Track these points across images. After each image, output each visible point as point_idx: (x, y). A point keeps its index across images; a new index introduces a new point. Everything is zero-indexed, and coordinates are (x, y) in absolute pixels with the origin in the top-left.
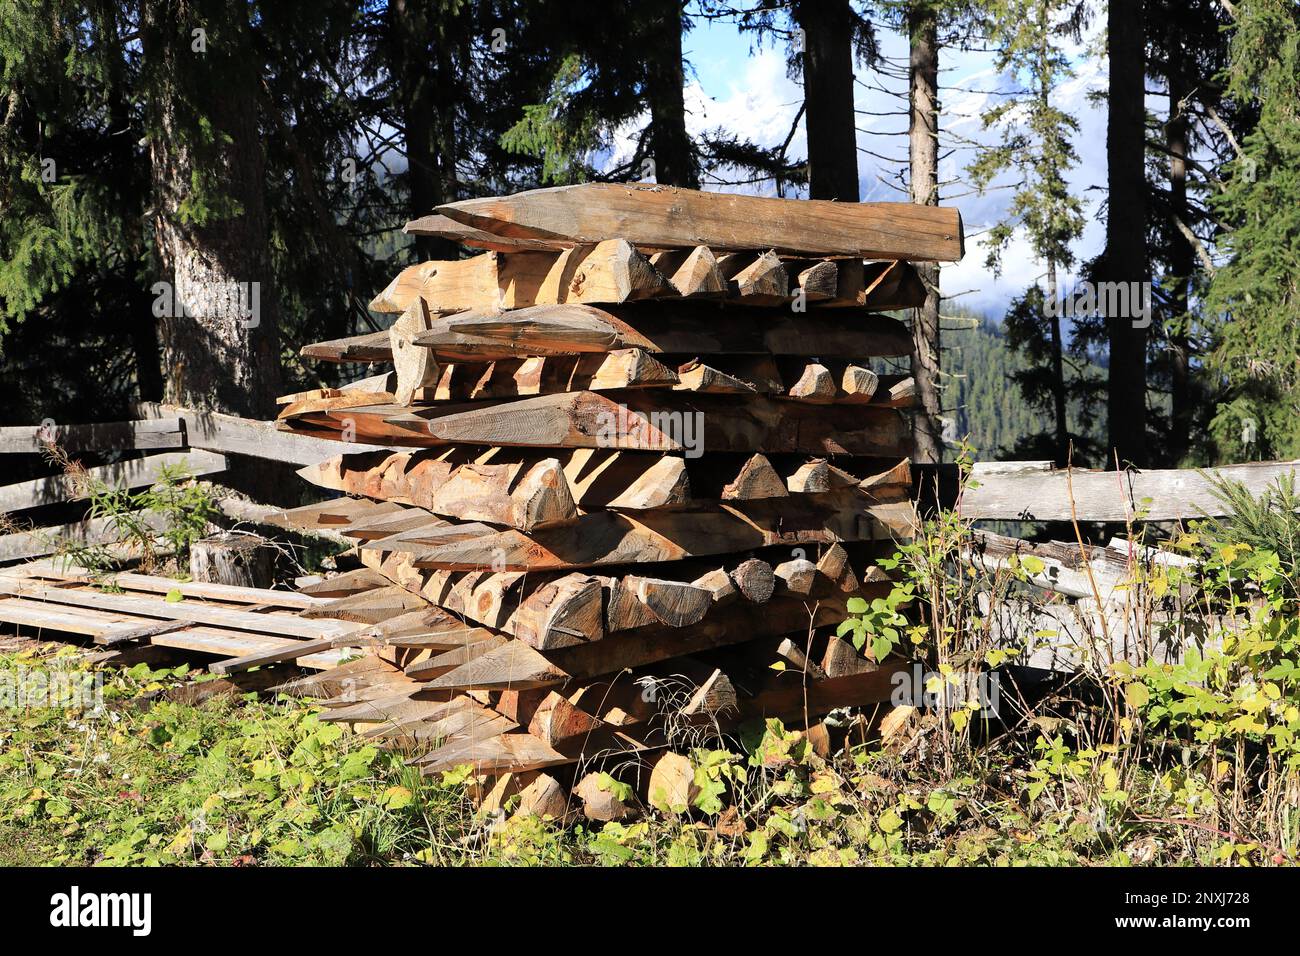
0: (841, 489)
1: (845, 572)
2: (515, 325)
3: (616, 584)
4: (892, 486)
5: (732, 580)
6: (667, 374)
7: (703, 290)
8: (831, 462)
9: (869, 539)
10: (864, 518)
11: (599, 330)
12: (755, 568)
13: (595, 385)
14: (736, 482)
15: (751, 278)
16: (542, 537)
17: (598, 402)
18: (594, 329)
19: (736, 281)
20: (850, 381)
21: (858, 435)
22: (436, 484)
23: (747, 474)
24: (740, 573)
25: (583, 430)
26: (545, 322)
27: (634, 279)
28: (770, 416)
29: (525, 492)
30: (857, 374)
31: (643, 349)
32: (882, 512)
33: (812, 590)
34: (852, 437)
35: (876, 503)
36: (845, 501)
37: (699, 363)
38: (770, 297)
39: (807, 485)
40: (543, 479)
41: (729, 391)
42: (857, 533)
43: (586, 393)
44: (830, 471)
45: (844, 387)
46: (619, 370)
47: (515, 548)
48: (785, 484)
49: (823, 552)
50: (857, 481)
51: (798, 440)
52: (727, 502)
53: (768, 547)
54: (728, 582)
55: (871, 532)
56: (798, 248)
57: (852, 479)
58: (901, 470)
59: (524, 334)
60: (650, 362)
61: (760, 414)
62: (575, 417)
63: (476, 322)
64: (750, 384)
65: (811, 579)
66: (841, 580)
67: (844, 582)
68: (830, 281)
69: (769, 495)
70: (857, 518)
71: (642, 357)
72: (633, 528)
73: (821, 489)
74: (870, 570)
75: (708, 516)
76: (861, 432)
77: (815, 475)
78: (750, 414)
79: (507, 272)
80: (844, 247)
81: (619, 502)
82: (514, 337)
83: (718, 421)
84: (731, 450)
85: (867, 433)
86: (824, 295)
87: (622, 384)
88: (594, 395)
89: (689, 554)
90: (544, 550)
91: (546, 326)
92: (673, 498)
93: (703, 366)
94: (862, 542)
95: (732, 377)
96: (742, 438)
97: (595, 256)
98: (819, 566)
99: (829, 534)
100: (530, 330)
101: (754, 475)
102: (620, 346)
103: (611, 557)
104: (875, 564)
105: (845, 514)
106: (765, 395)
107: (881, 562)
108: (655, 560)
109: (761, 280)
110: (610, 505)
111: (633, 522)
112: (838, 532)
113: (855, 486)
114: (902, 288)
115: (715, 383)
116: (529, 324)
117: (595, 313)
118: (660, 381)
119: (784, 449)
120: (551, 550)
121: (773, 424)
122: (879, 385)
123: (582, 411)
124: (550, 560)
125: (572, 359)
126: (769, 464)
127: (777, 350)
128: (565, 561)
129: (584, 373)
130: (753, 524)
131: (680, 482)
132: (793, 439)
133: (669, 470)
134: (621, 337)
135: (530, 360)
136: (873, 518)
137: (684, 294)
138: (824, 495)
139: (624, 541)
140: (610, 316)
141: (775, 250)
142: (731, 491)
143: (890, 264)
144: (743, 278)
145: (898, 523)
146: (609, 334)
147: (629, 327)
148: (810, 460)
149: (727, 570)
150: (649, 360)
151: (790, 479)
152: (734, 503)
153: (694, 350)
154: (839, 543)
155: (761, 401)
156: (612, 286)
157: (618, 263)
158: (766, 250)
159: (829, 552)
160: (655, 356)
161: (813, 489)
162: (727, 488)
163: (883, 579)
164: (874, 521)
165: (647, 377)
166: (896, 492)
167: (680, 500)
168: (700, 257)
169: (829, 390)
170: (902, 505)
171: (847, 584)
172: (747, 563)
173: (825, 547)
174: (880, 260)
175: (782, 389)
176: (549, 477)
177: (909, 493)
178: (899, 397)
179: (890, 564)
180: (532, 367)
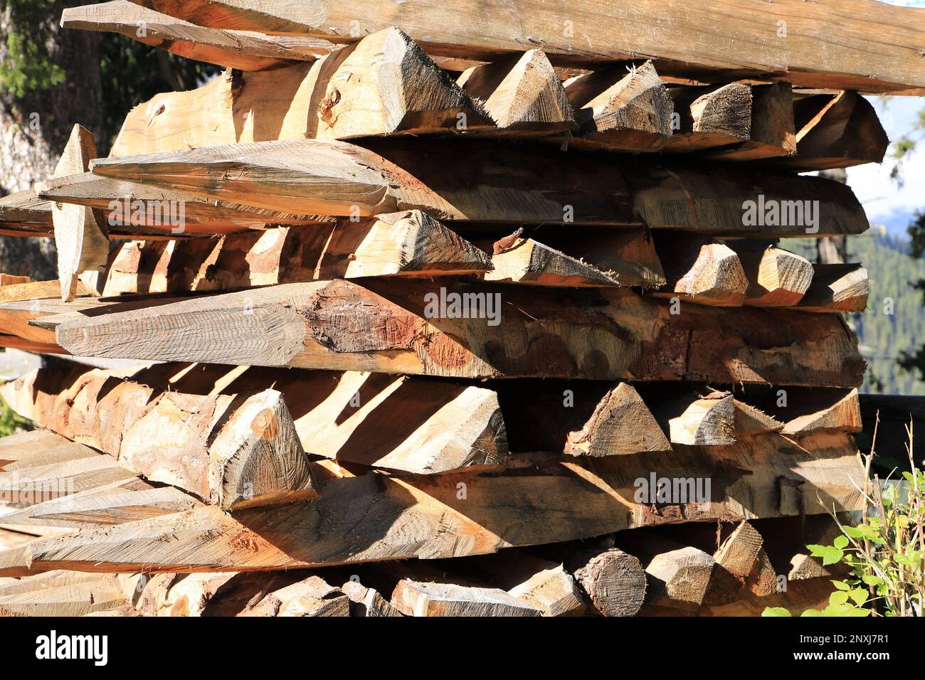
0: (754, 436)
1: (758, 566)
2: (212, 167)
3: (375, 601)
4: (832, 431)
5: (578, 585)
6: (469, 254)
7: (532, 118)
8: (739, 396)
9: (796, 513)
10: (789, 482)
11: (357, 180)
12: (614, 563)
13: (354, 270)
14: (587, 428)
15: (613, 103)
16: (259, 517)
17: (357, 297)
18: (350, 178)
19: (590, 110)
20: (770, 274)
21: (781, 354)
22: (128, 421)
23: (605, 415)
24: (590, 574)
25: (330, 344)
26: (264, 164)
27: (411, 94)
28: (643, 325)
29: (225, 446)
30: (781, 261)
31: (431, 213)
32: (816, 472)
33: (706, 596)
34: (771, 357)
35: (807, 457)
36: (760, 455)
37: (525, 236)
38: (644, 134)
39: (700, 434)
40: (254, 426)
41: (575, 283)
42: (778, 506)
43: (339, 284)
44: (737, 410)
45: (761, 280)
46: (390, 245)
47: (209, 536)
48: (666, 430)
49: (725, 536)
50: (778, 424)
51: (687, 360)
52: (571, 458)
53: (638, 529)
54: (568, 588)
55: (799, 503)
56: (688, 59)
57: (770, 422)
58: (846, 410)
59: (227, 184)
60: (440, 235)
61: (624, 319)
62: (314, 320)
63: (139, 161)
64: (610, 273)
65: (705, 580)
66: (753, 578)
67: (757, 581)
68: (741, 113)
69: (640, 448)
70: (778, 481)
71: (427, 223)
72: (413, 502)
73: (723, 440)
74: (798, 560)
75: (540, 481)
76: (785, 350)
77: (714, 418)
78: (611, 319)
79: (244, 99)
80: (763, 61)
81: (391, 461)
82: (210, 188)
83: (558, 331)
84: (580, 376)
85: (793, 351)
86: (730, 136)
87: (392, 268)
88: (352, 286)
89: (506, 545)
90: (260, 540)
91: (266, 170)
92: (477, 455)
93: (531, 242)
94: (787, 518)
95: (580, 261)
96: (597, 358)
97: (356, 60)
98: (718, 557)
99: (735, 508)
100: (235, 176)
101: (614, 419)
102: (394, 207)
103: (375, 552)
104: (808, 552)
105: (761, 477)
106: (636, 290)
107: (816, 550)
108: (449, 555)
109: (629, 107)
110: (378, 464)
111: (415, 492)
112: (751, 505)
113: (777, 432)
114: (850, 132)
115: (549, 270)
116: (235, 166)
117: (354, 153)
118: (457, 265)
119: (667, 375)
120: (274, 541)
121: (648, 337)
122: (815, 279)
123: (327, 311)
124: (271, 557)
125: (324, 229)
126: (638, 398)
127: (656, 220)
128: (296, 558)
129: (339, 251)
130: (614, 493)
131: (491, 429)
132: (681, 360)
133: (472, 410)
134: (396, 193)
135: (269, 232)
136: (801, 481)
137: (502, 124)
138: (727, 448)
139: (397, 525)
140: (378, 158)
141: (654, 62)
142: (577, 443)
143: (831, 97)
144: (601, 106)
145: (842, 489)
146: (375, 187)
147: (409, 177)
148: (706, 393)
149: (570, 570)
150: (437, 232)
151: (674, 423)
152: (583, 460)
153: (518, 217)
154: (751, 521)
155: (631, 301)
156: (377, 105)
157: (386, 66)
158: (639, 62)
159: (734, 535)
160: (451, 224)
161: (709, 440)
162: (573, 436)
163: (817, 574)
164: (804, 487)
165: (434, 257)
166: (839, 440)
167: (489, 461)
168: (530, 66)
169: (737, 285)
170: (847, 460)
171: (762, 584)
172: (602, 557)
173: (729, 528)
174: (817, 92)
175: (662, 282)
176: (263, 424)
177: (858, 443)
178: (844, 297)
179: (831, 554)
180: (271, 242)
